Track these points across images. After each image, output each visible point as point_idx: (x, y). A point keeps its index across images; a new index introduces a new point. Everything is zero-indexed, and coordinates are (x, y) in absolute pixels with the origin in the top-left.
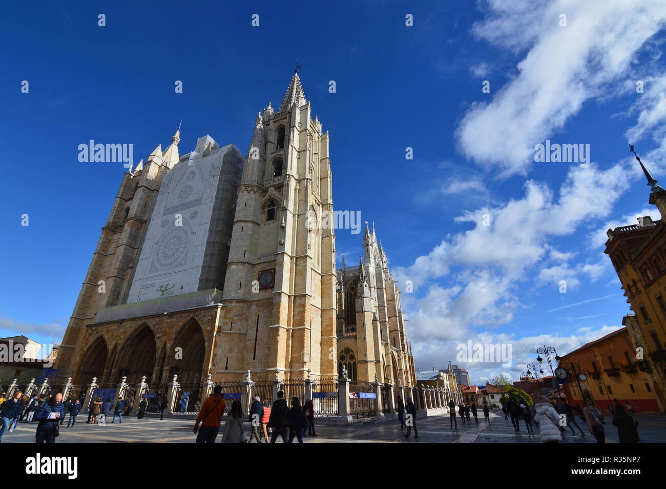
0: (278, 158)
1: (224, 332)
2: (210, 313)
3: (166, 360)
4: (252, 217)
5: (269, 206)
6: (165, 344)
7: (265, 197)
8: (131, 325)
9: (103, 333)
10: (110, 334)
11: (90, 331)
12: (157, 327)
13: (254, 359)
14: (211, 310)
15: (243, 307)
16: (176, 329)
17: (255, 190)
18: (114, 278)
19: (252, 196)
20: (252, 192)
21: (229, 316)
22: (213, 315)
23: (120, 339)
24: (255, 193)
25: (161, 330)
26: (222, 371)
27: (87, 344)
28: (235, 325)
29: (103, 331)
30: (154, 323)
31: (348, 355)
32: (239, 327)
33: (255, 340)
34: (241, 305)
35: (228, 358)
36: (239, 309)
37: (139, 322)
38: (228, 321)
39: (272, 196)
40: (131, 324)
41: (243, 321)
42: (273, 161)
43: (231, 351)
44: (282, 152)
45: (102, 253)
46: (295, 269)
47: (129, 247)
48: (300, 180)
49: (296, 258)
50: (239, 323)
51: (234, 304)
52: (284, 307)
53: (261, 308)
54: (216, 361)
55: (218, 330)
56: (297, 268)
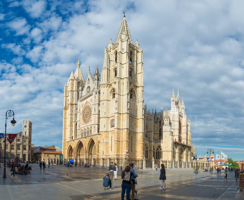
0: (115, 68)
1: (101, 142)
3: (87, 152)
4: (106, 98)
5: (113, 92)
6: (86, 147)
7: (111, 88)
10: (72, 144)
11: (67, 143)
13: (111, 151)
14: (96, 135)
16: (88, 142)
18: (70, 126)
19: (105, 89)
20: (105, 87)
22: (97, 137)
23: (75, 145)
24: (107, 87)
25: (84, 142)
26: (102, 155)
27: (67, 147)
29: (70, 143)
32: (106, 141)
33: (111, 145)
34: (106, 133)
35: (103, 151)
36: (105, 135)
37: (78, 140)
38: (102, 139)
39: (113, 87)
40: (76, 141)
41: (107, 138)
42: (114, 70)
43: (104, 148)
44: (116, 65)
45: (65, 118)
46: (122, 119)
47: (71, 114)
48: (123, 79)
49: (123, 114)
50: (105, 139)
51: (103, 133)
52: (118, 134)
53: (112, 134)
54: (99, 151)
55: (99, 142)
56: (123, 118)
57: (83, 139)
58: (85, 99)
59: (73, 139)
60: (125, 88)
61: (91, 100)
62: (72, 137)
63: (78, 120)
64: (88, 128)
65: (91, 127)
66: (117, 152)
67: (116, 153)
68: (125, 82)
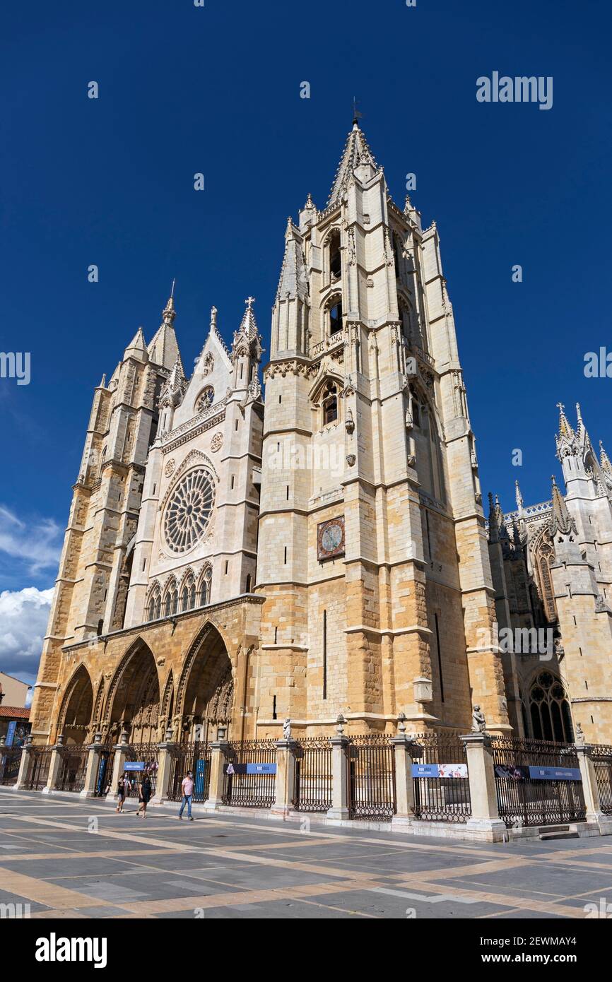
0: (333, 296)
1: (264, 646)
2: (235, 613)
3: (175, 703)
4: (294, 421)
5: (326, 395)
6: (171, 674)
7: (316, 379)
8: (121, 643)
9: (84, 660)
10: (93, 661)
11: (68, 657)
12: (157, 644)
13: (325, 698)
14: (237, 606)
15: (295, 596)
16: (186, 646)
17: (295, 368)
18: (94, 566)
19: (290, 381)
20: (289, 374)
21: (270, 615)
22: (240, 615)
23: (108, 668)
24: (296, 373)
25: (164, 650)
26: (268, 722)
27: (65, 680)
28: (283, 632)
29: (83, 657)
30: (153, 637)
31: (550, 689)
32: (290, 637)
33: (322, 660)
34: (291, 592)
35: (275, 697)
36: (286, 601)
37: (132, 637)
38: (269, 625)
39: (329, 374)
40: (121, 641)
41: (296, 624)
42: (326, 307)
43: (280, 682)
44: (339, 285)
45: (78, 528)
46: (385, 511)
47: (111, 513)
48: (377, 330)
49: (386, 488)
50: (289, 628)
51: (277, 592)
52: (367, 590)
53: (329, 597)
54: (253, 702)
55: (253, 645)
56: (389, 508)
57: (156, 631)
58: (184, 440)
59: (105, 631)
60: (386, 368)
61: (217, 440)
62: (101, 622)
63: (140, 536)
64: (189, 575)
65: (208, 569)
66: (370, 704)
67: (362, 706)
68: (387, 341)
